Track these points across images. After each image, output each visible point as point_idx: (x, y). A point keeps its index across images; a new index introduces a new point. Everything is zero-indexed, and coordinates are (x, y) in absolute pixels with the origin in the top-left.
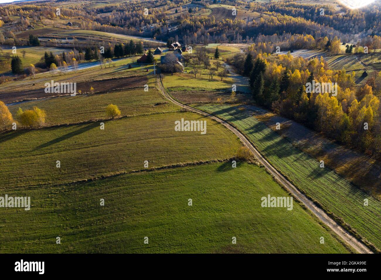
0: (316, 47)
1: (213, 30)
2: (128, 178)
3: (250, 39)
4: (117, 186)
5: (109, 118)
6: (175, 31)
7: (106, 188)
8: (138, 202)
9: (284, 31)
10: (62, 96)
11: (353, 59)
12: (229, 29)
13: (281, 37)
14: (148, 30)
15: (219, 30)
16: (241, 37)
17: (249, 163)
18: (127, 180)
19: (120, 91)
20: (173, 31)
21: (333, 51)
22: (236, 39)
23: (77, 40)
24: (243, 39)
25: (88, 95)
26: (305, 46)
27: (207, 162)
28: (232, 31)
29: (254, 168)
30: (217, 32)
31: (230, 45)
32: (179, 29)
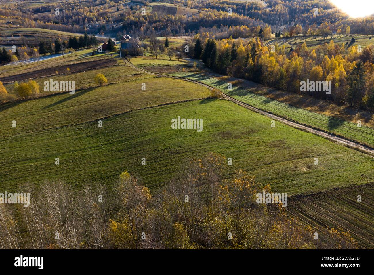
0: (251, 35)
1: (157, 25)
2: (136, 113)
3: (192, 32)
4: (130, 118)
5: (97, 86)
6: (120, 27)
7: (122, 120)
8: (150, 123)
9: (222, 25)
10: (40, 78)
11: (282, 41)
12: (171, 24)
13: (220, 30)
14: (93, 27)
15: (163, 25)
16: (184, 31)
17: (220, 99)
18: (136, 114)
19: (95, 69)
20: (118, 27)
21: (266, 36)
22: (180, 32)
23: (24, 37)
24: (185, 33)
25: (66, 75)
26: (242, 35)
27: (191, 100)
28: (174, 26)
29: (225, 101)
30: (161, 27)
31: (175, 37)
32: (123, 25)
